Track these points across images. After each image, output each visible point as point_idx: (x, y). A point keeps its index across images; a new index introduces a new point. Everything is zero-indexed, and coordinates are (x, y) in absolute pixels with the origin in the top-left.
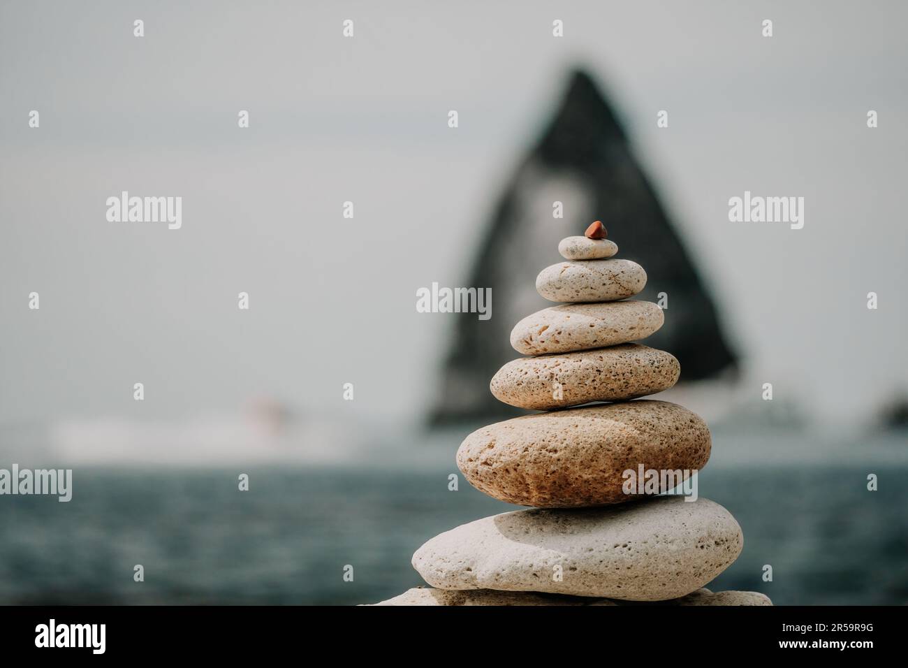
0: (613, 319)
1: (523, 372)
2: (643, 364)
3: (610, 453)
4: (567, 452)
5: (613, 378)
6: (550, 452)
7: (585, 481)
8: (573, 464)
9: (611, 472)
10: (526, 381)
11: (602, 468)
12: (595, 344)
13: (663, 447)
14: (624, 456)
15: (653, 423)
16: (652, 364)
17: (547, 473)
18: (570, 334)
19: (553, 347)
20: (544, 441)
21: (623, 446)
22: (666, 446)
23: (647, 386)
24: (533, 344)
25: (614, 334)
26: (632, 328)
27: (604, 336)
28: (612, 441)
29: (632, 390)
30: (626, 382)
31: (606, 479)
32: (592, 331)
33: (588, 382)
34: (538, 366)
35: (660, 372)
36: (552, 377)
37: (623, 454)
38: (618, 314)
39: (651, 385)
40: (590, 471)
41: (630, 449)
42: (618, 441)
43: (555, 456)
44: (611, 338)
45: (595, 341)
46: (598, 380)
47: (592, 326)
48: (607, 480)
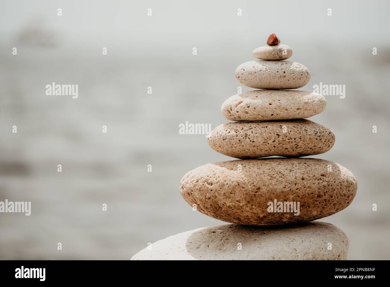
0: (285, 101)
1: (228, 132)
2: (309, 133)
3: (244, 189)
4: (217, 185)
5: (287, 140)
6: (209, 184)
7: (229, 207)
8: (219, 194)
9: (244, 203)
10: (229, 137)
11: (237, 199)
12: (272, 117)
13: (285, 190)
14: (253, 193)
15: (284, 173)
16: (316, 134)
17: (206, 199)
18: (255, 108)
19: (244, 116)
20: (208, 176)
21: (254, 186)
22: (289, 189)
23: (311, 148)
24: (232, 112)
25: (286, 112)
26: (298, 109)
27: (279, 112)
28: (247, 182)
29: (300, 150)
30: (297, 145)
31: (241, 207)
32: (270, 108)
33: (270, 142)
34: (237, 128)
35: (321, 139)
36: (246, 136)
37: (253, 191)
38: (290, 98)
39: (314, 148)
40: (230, 200)
41: (259, 188)
42: (252, 182)
43: (210, 187)
44: (283, 114)
45: (272, 115)
46: (277, 141)
47: (270, 104)
48: (243, 207)
